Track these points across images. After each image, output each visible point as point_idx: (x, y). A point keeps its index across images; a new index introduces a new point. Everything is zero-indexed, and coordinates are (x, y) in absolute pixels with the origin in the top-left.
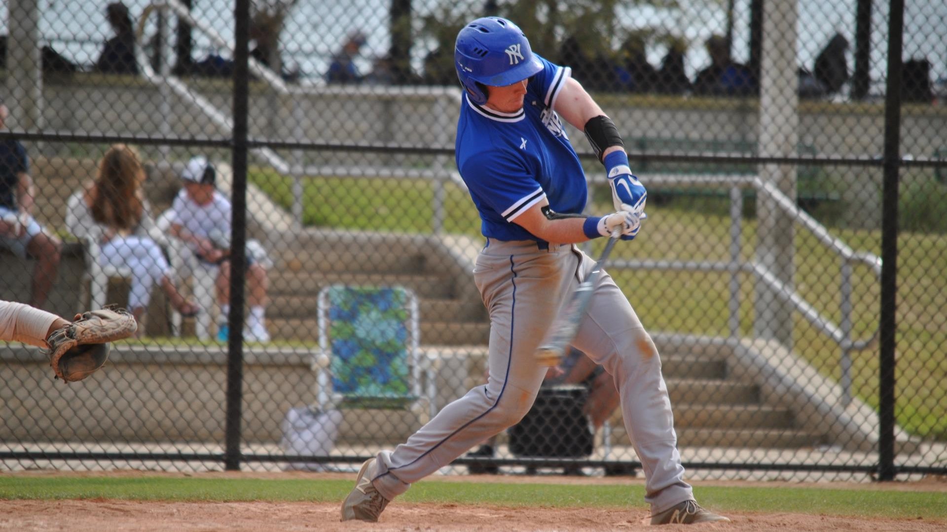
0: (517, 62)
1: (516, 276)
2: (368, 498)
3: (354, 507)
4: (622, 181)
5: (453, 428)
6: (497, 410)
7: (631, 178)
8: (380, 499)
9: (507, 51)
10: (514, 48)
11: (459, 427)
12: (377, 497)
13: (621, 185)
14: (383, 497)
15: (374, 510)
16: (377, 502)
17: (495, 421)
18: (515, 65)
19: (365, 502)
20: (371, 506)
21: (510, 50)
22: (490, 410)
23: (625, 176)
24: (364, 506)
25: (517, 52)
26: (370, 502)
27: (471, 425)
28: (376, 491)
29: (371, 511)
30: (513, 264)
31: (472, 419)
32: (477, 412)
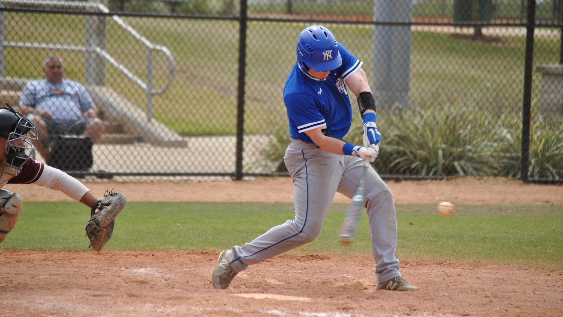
0: (328, 59)
1: (306, 161)
2: (227, 272)
3: (220, 276)
4: (371, 130)
5: (276, 241)
6: (301, 234)
7: (376, 130)
8: (233, 273)
9: (324, 53)
10: (328, 52)
11: (280, 240)
12: (231, 271)
13: (370, 132)
14: (234, 272)
15: (229, 278)
16: (231, 274)
17: (300, 240)
18: (326, 61)
19: (225, 274)
20: (228, 276)
21: (325, 53)
22: (297, 234)
23: (373, 128)
24: (224, 276)
25: (329, 54)
26: (228, 274)
27: (286, 240)
28: (232, 269)
29: (227, 279)
30: (304, 154)
31: (287, 237)
32: (290, 234)
